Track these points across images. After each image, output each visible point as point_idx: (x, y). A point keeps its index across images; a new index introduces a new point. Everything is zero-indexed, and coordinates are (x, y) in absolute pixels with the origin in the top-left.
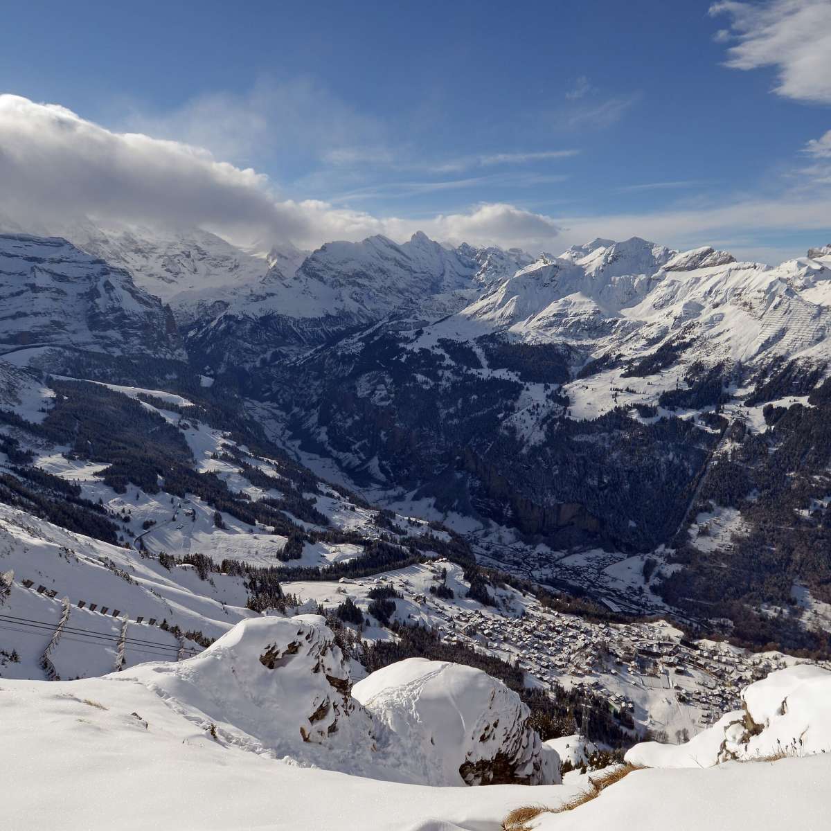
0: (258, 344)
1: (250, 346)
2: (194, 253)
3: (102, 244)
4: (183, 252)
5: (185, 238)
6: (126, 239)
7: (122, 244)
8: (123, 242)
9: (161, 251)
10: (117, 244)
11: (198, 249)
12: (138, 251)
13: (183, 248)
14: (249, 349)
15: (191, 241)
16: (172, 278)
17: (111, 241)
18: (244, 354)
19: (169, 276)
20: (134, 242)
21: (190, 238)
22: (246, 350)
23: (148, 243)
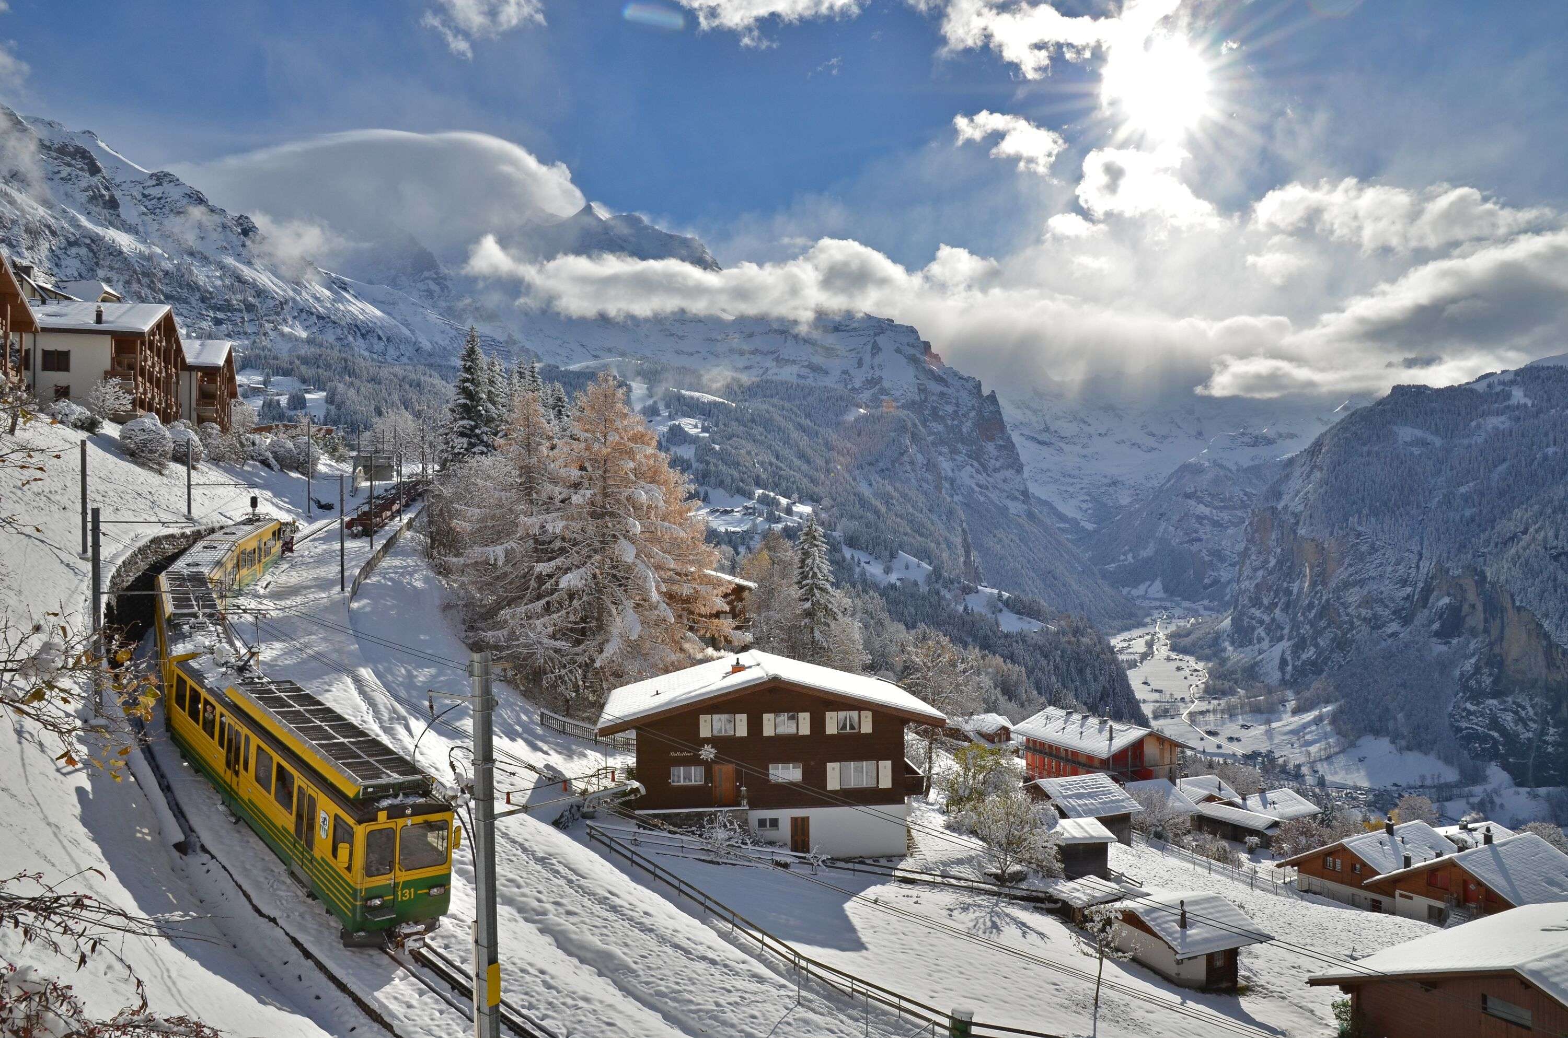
0: (1225, 508)
1: (1207, 511)
14: (1206, 517)
16: (1155, 445)
18: (1197, 525)
19: (1151, 442)
22: (1200, 519)
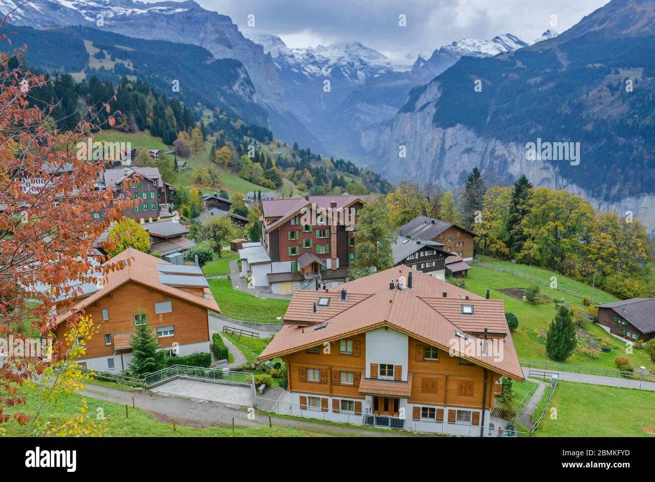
2: (357, 64)
3: (289, 58)
4: (348, 63)
5: (352, 53)
6: (307, 55)
7: (304, 59)
8: (305, 57)
9: (331, 63)
10: (301, 58)
11: (361, 61)
12: (315, 63)
13: (349, 60)
15: (356, 56)
17: (296, 57)
20: (312, 57)
21: (356, 54)
23: (323, 57)
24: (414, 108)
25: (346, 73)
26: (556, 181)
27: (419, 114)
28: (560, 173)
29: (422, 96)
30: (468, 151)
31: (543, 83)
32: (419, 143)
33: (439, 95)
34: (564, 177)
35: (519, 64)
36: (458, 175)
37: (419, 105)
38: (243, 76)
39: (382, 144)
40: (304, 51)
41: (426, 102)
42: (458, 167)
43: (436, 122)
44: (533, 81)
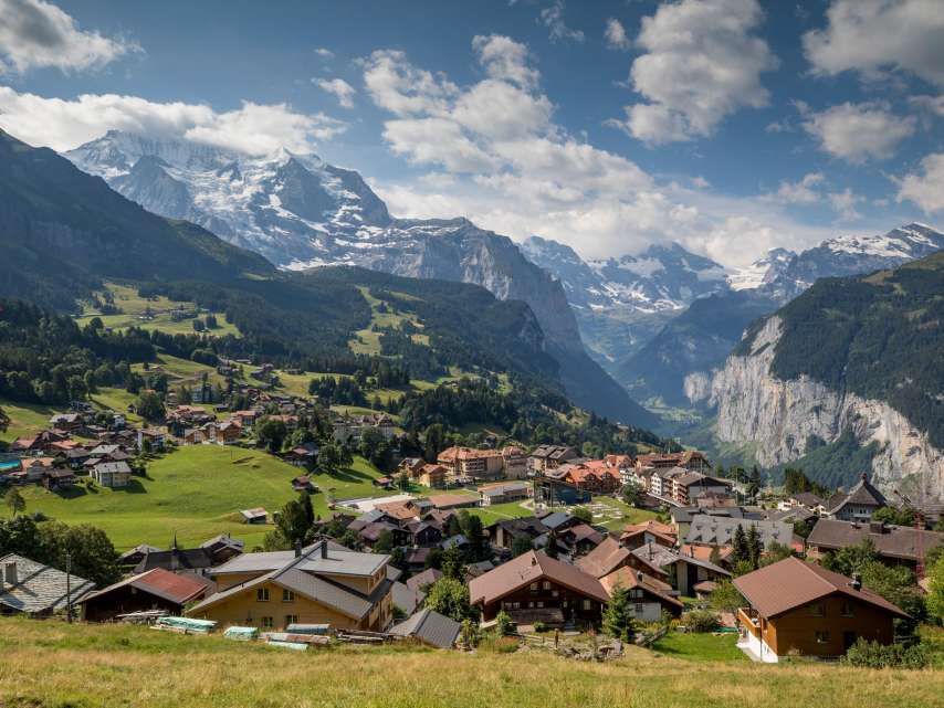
24: (750, 350)
25: (664, 291)
26: (927, 451)
27: (754, 360)
28: (930, 442)
29: (760, 334)
30: (817, 410)
31: (925, 319)
32: (755, 397)
33: (780, 335)
34: (935, 445)
35: (898, 288)
36: (805, 441)
37: (756, 346)
38: (529, 319)
39: (714, 394)
40: (604, 264)
41: (764, 343)
42: (804, 430)
43: (775, 372)
44: (911, 316)
